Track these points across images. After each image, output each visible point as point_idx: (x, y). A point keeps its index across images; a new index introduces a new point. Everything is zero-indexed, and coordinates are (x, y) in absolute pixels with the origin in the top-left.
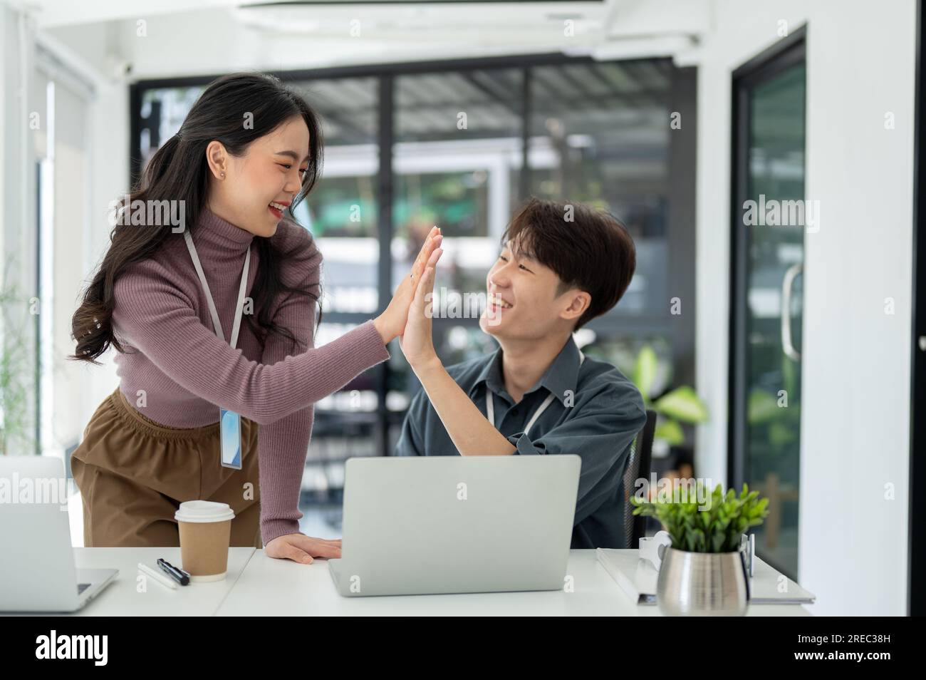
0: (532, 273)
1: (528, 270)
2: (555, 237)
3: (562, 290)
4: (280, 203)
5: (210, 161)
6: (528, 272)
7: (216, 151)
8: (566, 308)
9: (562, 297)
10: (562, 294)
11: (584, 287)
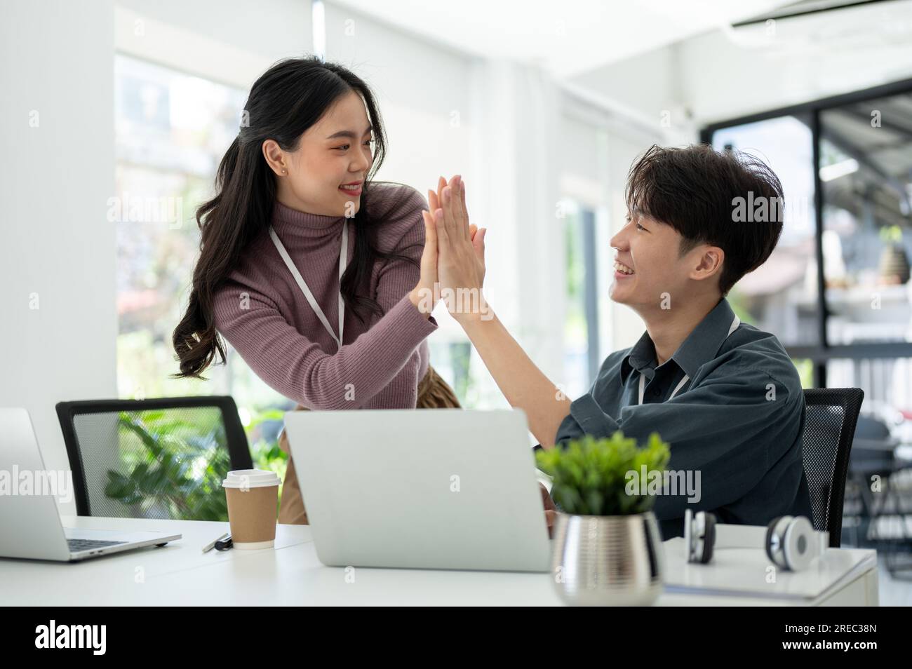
0: (649, 232)
1: (644, 229)
2: (668, 189)
3: (686, 248)
4: (349, 185)
5: (269, 160)
6: (644, 232)
7: (270, 148)
8: (695, 267)
9: (687, 256)
10: (686, 253)
11: (713, 240)
